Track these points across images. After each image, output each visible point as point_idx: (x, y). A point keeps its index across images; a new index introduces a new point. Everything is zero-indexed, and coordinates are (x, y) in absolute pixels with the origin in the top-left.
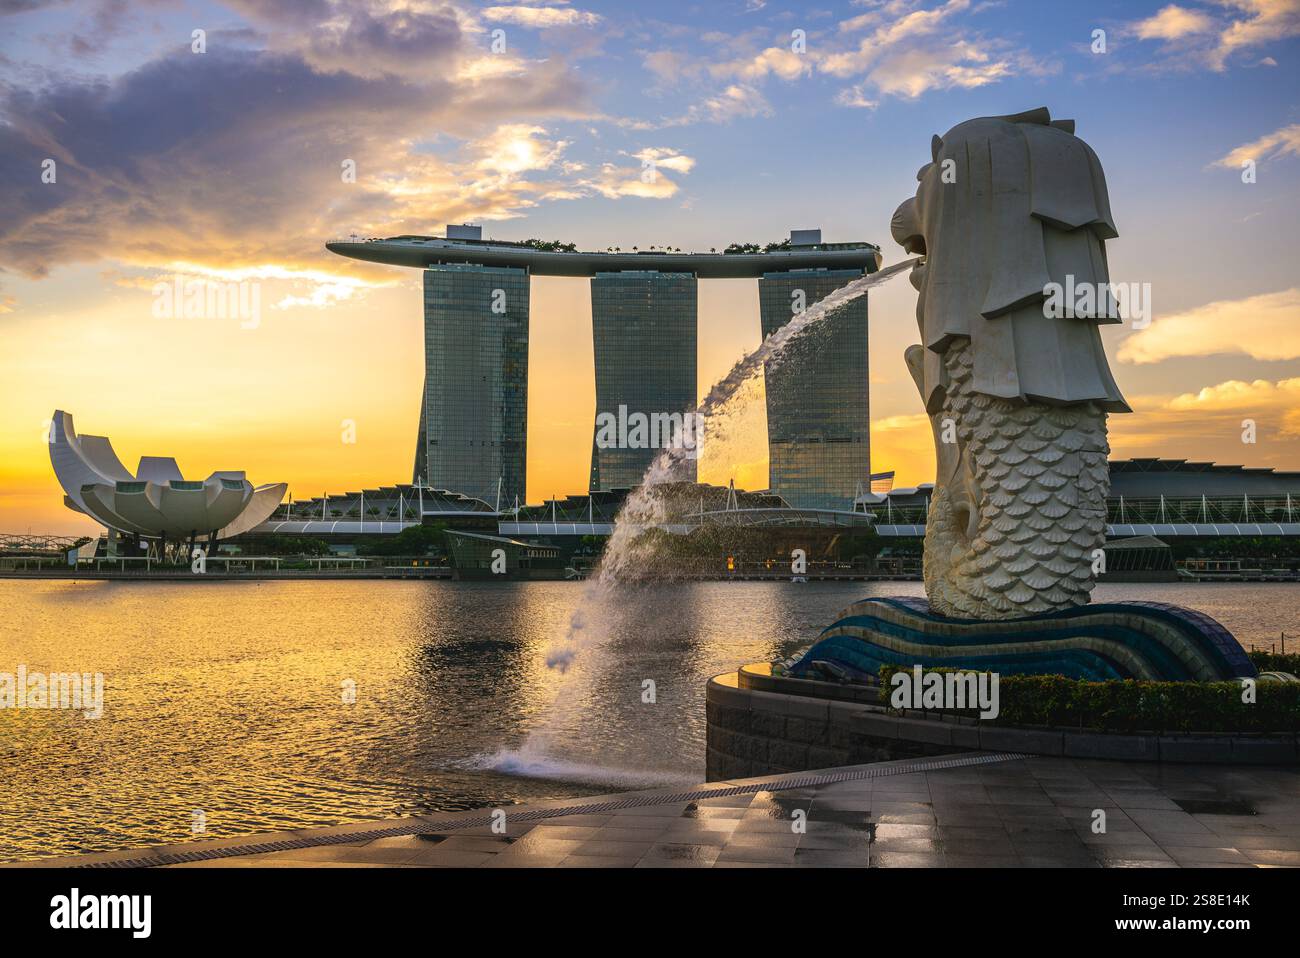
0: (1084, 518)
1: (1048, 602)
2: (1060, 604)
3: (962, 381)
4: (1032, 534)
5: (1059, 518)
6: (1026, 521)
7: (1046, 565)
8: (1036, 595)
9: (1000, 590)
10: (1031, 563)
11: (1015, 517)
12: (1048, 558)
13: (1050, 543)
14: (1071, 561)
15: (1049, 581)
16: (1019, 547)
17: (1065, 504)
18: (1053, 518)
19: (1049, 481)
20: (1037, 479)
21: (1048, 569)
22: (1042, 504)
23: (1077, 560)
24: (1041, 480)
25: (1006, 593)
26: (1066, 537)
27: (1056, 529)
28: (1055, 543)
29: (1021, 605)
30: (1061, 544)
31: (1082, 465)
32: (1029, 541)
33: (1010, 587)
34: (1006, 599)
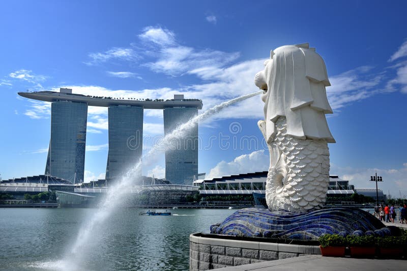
0: (324, 177)
1: (312, 205)
2: (316, 206)
3: (282, 132)
4: (307, 183)
7: (312, 193)
8: (308, 204)
9: (296, 202)
10: (307, 192)
12: (313, 190)
13: (313, 186)
14: (320, 192)
15: (313, 198)
17: (318, 172)
18: (315, 177)
19: (313, 165)
21: (312, 195)
22: (310, 172)
23: (322, 191)
24: (310, 165)
25: (298, 203)
26: (318, 184)
27: (315, 181)
28: (315, 186)
29: (303, 207)
30: (317, 186)
31: (323, 160)
32: (307, 185)
33: (299, 201)
34: (298, 205)
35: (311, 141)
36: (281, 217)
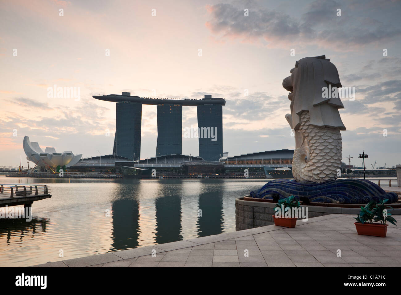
0: (338, 156)
1: (330, 177)
2: (332, 178)
3: (306, 122)
4: (326, 160)
5: (333, 156)
6: (324, 157)
7: (329, 168)
8: (327, 176)
9: (317, 175)
10: (325, 168)
11: (321, 156)
12: (330, 166)
13: (330, 162)
14: (335, 167)
15: (330, 172)
16: (322, 164)
17: (334, 153)
18: (331, 156)
19: (330, 147)
20: (327, 146)
21: (330, 169)
22: (328, 153)
24: (328, 147)
25: (319, 175)
26: (334, 161)
27: (332, 159)
28: (332, 162)
29: (322, 178)
30: (333, 162)
31: (337, 143)
32: (325, 162)
33: (320, 174)
34: (319, 177)
35: (328, 129)
36: (306, 185)
